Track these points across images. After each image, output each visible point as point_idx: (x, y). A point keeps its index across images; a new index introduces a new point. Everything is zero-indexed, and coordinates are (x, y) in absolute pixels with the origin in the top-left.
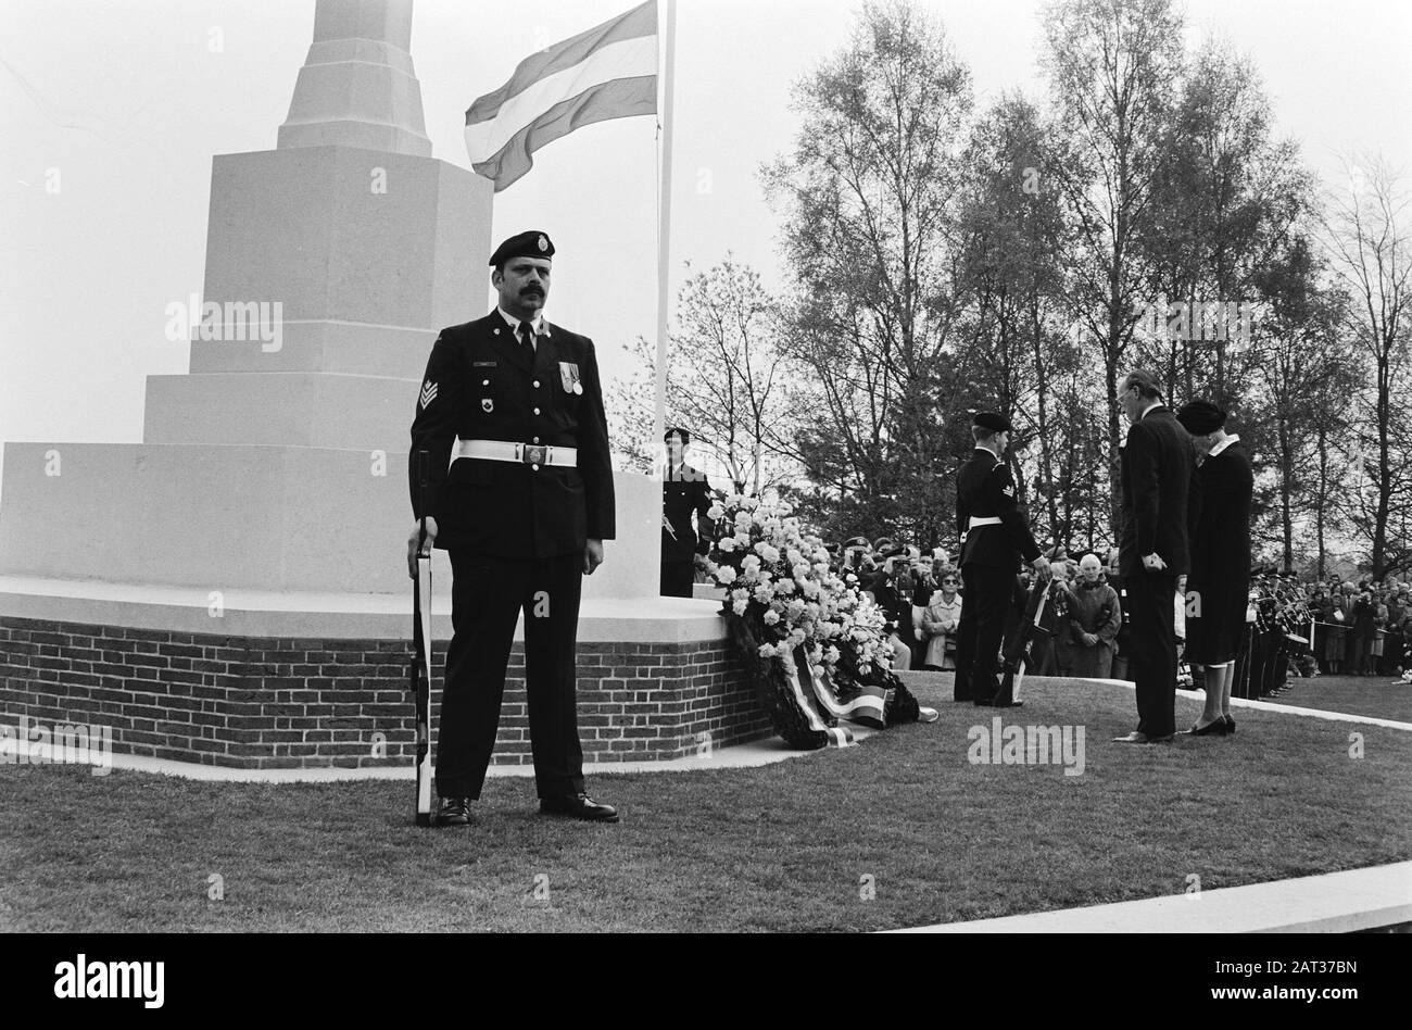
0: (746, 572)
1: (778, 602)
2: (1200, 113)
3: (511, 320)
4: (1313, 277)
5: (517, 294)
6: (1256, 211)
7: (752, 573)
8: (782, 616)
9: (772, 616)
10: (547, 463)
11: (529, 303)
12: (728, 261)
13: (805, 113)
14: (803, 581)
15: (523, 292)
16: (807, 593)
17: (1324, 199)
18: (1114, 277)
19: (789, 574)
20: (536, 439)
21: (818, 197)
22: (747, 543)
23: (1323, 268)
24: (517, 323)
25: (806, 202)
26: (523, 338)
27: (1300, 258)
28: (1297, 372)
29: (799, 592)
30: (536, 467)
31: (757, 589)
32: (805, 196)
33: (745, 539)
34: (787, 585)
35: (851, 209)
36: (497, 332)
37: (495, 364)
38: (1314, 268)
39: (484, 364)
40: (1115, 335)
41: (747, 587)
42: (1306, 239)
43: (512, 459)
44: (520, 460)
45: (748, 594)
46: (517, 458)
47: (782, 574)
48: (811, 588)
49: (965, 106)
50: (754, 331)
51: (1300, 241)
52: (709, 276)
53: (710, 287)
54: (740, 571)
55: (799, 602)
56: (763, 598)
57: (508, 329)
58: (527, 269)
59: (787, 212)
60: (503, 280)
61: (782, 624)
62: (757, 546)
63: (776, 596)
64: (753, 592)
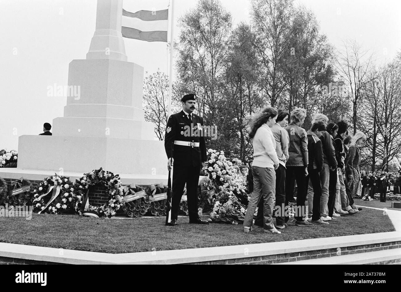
0: (215, 168)
1: (223, 176)
2: (298, 28)
3: (186, 114)
4: (333, 77)
5: (189, 108)
6: (316, 58)
7: (217, 169)
8: (224, 179)
9: (222, 179)
10: (195, 146)
11: (191, 110)
12: (158, 71)
13: (182, 27)
14: (228, 171)
15: (191, 108)
16: (229, 174)
17: (337, 54)
18: (274, 78)
19: (225, 169)
20: (193, 141)
21: (186, 53)
22: (215, 161)
23: (336, 74)
24: (188, 114)
25: (182, 54)
26: (189, 118)
27: (329, 71)
28: (329, 106)
29: (227, 173)
30: (193, 147)
31: (218, 173)
32: (182, 53)
33: (214, 160)
34: (224, 172)
35: (196, 57)
36: (184, 116)
37: (184, 124)
38: (333, 74)
39: (182, 124)
40: (274, 96)
41: (215, 172)
42: (331, 66)
43: (188, 145)
44: (190, 146)
45: (216, 174)
46: (189, 145)
47: (223, 169)
48: (230, 172)
49: (230, 25)
50: (166, 93)
51: (329, 67)
52: (153, 76)
53: (153, 80)
54: (214, 168)
55: (227, 176)
56: (219, 175)
57: (186, 116)
58: (192, 103)
59: (177, 57)
60: (186, 105)
61: (224, 181)
62: (217, 162)
63: (223, 174)
64: (217, 173)
